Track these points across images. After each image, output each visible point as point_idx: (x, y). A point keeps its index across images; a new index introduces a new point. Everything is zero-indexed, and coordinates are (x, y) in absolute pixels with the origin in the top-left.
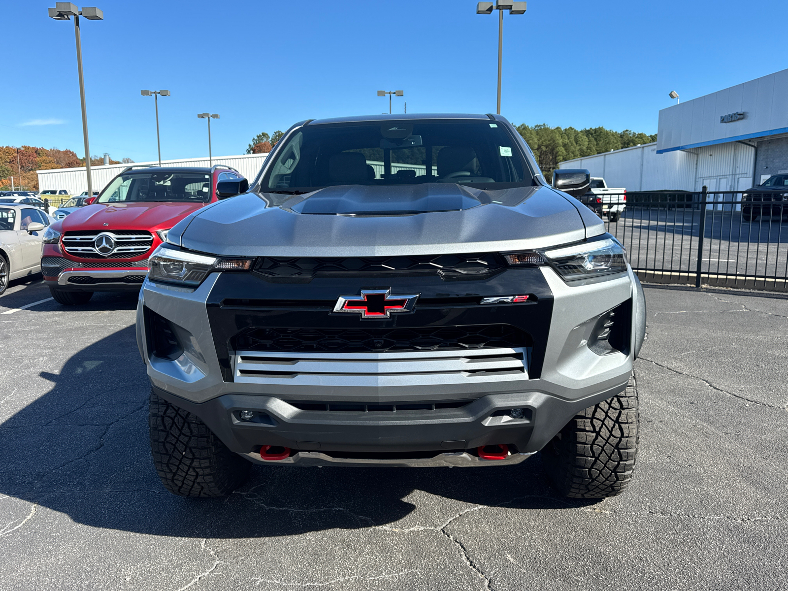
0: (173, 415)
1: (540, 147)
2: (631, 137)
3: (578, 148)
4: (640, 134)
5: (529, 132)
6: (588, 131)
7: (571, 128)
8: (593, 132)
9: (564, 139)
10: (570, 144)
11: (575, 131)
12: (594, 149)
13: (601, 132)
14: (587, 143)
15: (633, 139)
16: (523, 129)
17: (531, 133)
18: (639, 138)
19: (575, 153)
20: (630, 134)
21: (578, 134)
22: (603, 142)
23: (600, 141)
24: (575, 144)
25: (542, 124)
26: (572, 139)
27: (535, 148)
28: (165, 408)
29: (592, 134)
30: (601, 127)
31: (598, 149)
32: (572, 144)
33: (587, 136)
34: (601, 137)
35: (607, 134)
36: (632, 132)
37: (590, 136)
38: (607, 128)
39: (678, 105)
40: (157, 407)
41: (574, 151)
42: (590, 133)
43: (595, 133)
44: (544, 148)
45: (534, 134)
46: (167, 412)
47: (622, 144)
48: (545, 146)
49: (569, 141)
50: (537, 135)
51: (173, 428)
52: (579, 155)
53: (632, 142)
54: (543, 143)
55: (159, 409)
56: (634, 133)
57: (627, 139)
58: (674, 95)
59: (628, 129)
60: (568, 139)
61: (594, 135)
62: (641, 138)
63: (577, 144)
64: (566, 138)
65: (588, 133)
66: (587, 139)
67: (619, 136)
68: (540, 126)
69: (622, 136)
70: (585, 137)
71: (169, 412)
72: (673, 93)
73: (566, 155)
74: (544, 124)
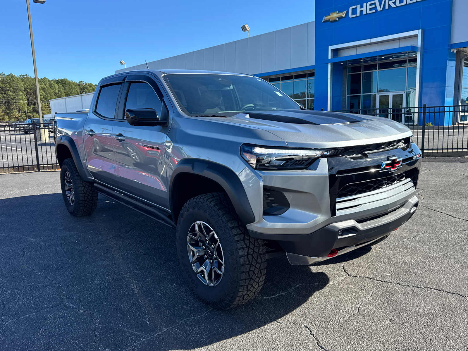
0: (252, 253)
1: (26, 89)
2: (84, 85)
3: (53, 91)
4: (90, 84)
5: (16, 79)
6: (58, 80)
7: (45, 78)
8: (61, 81)
9: (42, 84)
10: (47, 89)
11: (48, 80)
12: (63, 92)
13: (66, 82)
14: (58, 88)
15: (86, 87)
16: (11, 77)
17: (18, 80)
18: (89, 86)
19: (51, 94)
20: (83, 83)
21: (51, 82)
22: (68, 88)
23: (66, 87)
24: (50, 89)
25: (25, 75)
26: (48, 85)
27: (22, 90)
28: (247, 250)
29: (60, 83)
30: (65, 78)
31: (65, 92)
32: (48, 88)
33: (57, 84)
34: (66, 85)
35: (70, 83)
36: (85, 82)
37: (59, 83)
38: (69, 79)
39: (125, 69)
40: (243, 250)
41: (50, 93)
42: (58, 82)
43: (62, 82)
44: (29, 91)
45: (20, 80)
46: (249, 252)
47: (79, 89)
48: (29, 89)
49: (45, 86)
50: (22, 81)
51: (253, 261)
52: (54, 95)
53: (86, 89)
54: (27, 87)
55: (244, 251)
56: (86, 83)
57: (82, 86)
58: (123, 63)
59: (82, 81)
60: (45, 85)
61: (61, 83)
62: (91, 86)
63: (51, 88)
64: (43, 84)
65: (57, 82)
66: (57, 85)
67: (77, 84)
68: (23, 75)
69: (79, 85)
70: (56, 84)
71: (250, 251)
72: (122, 62)
73: (45, 95)
74: (26, 75)
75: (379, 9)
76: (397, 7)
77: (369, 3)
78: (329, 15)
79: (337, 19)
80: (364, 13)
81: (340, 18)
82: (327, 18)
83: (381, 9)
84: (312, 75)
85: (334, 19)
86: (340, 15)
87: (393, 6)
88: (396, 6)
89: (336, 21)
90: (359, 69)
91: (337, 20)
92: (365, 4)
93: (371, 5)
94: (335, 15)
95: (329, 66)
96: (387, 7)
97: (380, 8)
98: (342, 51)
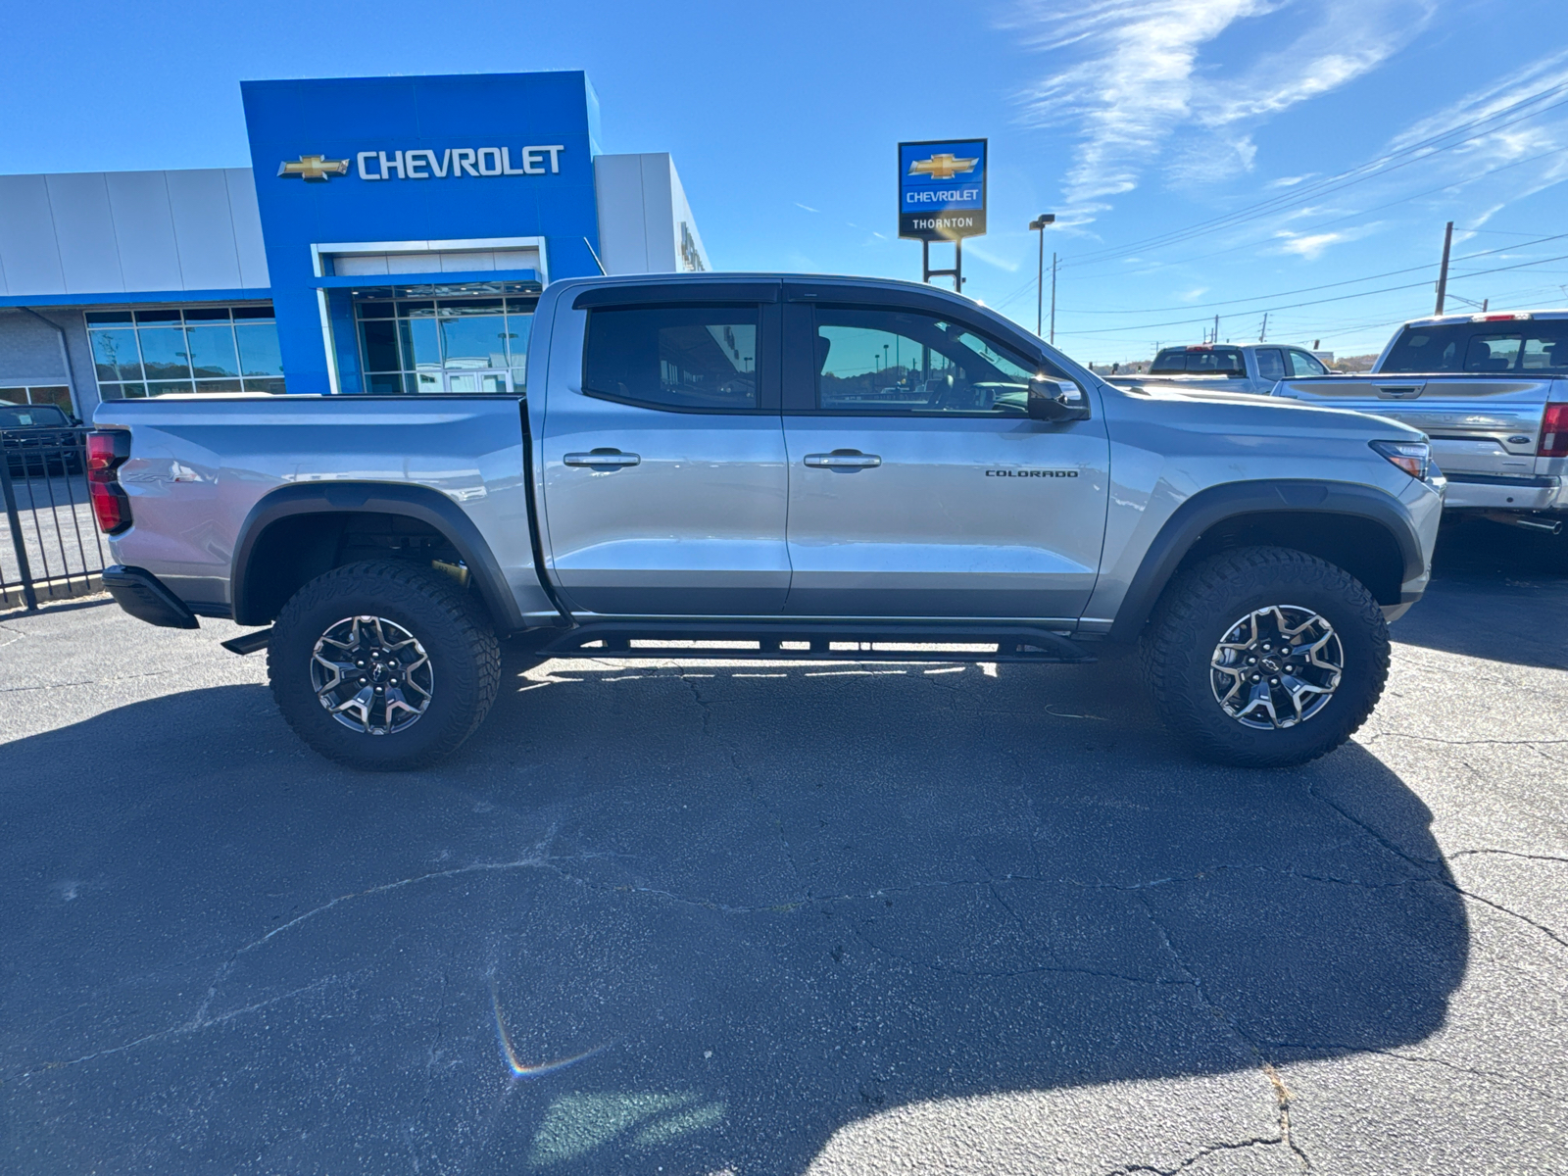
75: (438, 173)
76: (481, 176)
77: (409, 154)
78: (296, 160)
79: (325, 176)
80: (401, 175)
81: (332, 175)
82: (292, 167)
83: (444, 174)
84: (268, 313)
85: (316, 174)
86: (333, 166)
87: (473, 172)
88: (477, 174)
89: (321, 179)
90: (388, 310)
91: (323, 179)
92: (399, 154)
93: (415, 158)
94: (317, 165)
95: (321, 295)
96: (457, 172)
97: (441, 169)
98: (345, 260)
